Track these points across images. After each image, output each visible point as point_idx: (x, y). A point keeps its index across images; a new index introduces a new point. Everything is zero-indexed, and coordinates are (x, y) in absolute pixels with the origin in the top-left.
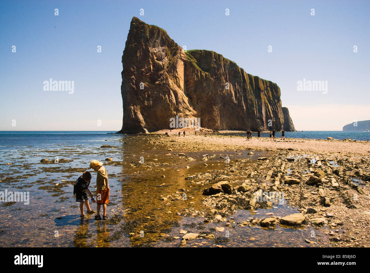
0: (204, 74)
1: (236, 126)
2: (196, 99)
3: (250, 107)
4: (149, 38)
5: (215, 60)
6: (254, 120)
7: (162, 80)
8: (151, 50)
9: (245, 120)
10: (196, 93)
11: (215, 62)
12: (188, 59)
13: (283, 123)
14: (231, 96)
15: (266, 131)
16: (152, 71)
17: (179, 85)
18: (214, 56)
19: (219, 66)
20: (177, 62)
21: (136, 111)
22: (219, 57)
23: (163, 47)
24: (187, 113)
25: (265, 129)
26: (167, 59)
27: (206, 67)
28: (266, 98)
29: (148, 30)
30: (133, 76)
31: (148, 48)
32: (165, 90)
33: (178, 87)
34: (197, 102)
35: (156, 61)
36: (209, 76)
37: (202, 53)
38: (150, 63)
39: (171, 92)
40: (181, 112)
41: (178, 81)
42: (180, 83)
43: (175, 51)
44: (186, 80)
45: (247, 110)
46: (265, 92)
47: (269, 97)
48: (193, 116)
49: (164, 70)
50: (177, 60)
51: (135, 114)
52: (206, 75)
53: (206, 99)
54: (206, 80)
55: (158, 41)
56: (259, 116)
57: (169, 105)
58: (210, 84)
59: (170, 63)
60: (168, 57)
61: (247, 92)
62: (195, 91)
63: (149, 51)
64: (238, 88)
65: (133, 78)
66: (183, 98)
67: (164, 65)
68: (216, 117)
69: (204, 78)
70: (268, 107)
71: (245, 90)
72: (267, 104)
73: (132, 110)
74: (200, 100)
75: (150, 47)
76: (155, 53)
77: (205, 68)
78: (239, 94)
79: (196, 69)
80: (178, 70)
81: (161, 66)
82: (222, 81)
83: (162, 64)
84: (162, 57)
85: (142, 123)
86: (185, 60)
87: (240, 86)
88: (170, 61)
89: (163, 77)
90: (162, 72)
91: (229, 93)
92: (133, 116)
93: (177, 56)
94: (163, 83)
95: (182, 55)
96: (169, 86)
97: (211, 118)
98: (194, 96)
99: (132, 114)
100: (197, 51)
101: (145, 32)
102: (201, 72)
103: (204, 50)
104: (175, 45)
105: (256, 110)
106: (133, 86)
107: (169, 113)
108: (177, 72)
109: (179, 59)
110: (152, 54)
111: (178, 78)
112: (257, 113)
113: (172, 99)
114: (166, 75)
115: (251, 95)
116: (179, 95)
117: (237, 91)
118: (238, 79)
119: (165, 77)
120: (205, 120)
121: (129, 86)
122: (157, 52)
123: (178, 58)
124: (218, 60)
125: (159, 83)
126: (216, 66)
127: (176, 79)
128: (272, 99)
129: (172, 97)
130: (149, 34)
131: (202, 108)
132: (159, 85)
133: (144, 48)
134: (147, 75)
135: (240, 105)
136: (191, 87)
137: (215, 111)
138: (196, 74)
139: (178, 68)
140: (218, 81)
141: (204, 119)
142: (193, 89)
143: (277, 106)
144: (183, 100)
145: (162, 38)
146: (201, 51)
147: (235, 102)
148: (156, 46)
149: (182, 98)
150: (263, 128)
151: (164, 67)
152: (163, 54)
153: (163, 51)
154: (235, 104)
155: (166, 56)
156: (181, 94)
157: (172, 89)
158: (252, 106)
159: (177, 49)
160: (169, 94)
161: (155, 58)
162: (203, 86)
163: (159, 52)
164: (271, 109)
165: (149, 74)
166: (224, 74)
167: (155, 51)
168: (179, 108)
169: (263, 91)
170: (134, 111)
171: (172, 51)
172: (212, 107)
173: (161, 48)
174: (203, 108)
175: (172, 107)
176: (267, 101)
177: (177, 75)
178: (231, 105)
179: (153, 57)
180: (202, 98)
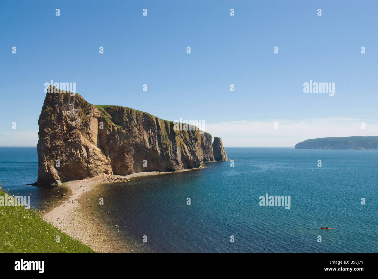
0: (116, 129)
1: (151, 168)
2: (108, 150)
3: (164, 150)
4: (63, 103)
5: (127, 115)
6: (169, 162)
7: (74, 139)
8: (65, 113)
9: (160, 162)
10: (108, 145)
11: (127, 117)
12: (102, 115)
13: (202, 160)
14: (145, 142)
15: (182, 169)
16: (65, 131)
17: (92, 140)
18: (127, 111)
19: (131, 119)
20: (90, 120)
21: (49, 166)
22: (130, 111)
23: (76, 109)
24: (98, 164)
25: (180, 168)
26: (80, 119)
27: (119, 121)
28: (182, 140)
29: (62, 96)
30: (47, 136)
31: (62, 112)
32: (77, 146)
33: (91, 141)
34: (110, 152)
35: (69, 122)
36: (121, 129)
37: (116, 109)
38: (63, 125)
39: (83, 147)
40: (91, 163)
41: (90, 136)
42: (93, 137)
43: (88, 112)
44: (99, 134)
45: (162, 154)
46: (181, 135)
47: (186, 139)
48: (104, 165)
49: (76, 129)
50: (90, 119)
51: (49, 168)
52: (118, 129)
53: (118, 149)
54: (118, 133)
55: (73, 105)
56: (173, 157)
57: (80, 159)
58: (122, 136)
59: (83, 122)
60: (81, 117)
61: (162, 138)
62: (107, 143)
63: (63, 115)
64: (152, 135)
65: (48, 139)
66: (95, 151)
67: (77, 125)
68: (129, 163)
69: (115, 131)
70: (184, 148)
71: (159, 136)
72: (183, 145)
73: (46, 165)
74: (113, 150)
75: (64, 111)
76: (68, 116)
77: (117, 122)
78: (153, 140)
79: (108, 124)
80: (90, 127)
81: (74, 126)
82: (134, 132)
83: (75, 124)
84: (75, 118)
85: (54, 176)
86: (99, 117)
87: (154, 132)
88: (83, 120)
89: (75, 136)
90: (74, 131)
91: (142, 140)
92: (46, 171)
93: (90, 115)
94: (75, 141)
95: (95, 113)
96: (80, 143)
97: (123, 165)
98: (107, 148)
99: (46, 169)
100: (111, 106)
101: (59, 98)
102: (113, 126)
103: (118, 106)
104: (89, 106)
105: (171, 153)
106: (47, 145)
107: (80, 166)
108: (90, 129)
109: (92, 118)
110: (65, 117)
111: (91, 134)
112: (171, 155)
113: (83, 153)
114: (78, 134)
115: (166, 139)
116: (90, 149)
117: (151, 137)
118: (152, 127)
119: (77, 136)
120: (117, 167)
121: (43, 145)
122: (70, 115)
123: (90, 117)
124: (130, 114)
125: (71, 141)
126: (128, 120)
127: (89, 135)
128: (188, 141)
129: (83, 152)
130: (63, 99)
131: (114, 157)
132: (72, 142)
133: (58, 112)
134: (60, 135)
135: (154, 150)
136: (104, 140)
137: (127, 158)
138: (108, 129)
139: (91, 125)
140: (130, 132)
141: (117, 165)
142: (105, 141)
143: (194, 146)
144: (94, 153)
145: (76, 101)
146: (115, 107)
147: (149, 147)
148: (70, 109)
149: (93, 151)
150: (178, 167)
151: (76, 127)
152: (76, 115)
153: (77, 112)
154: (149, 149)
155: (79, 116)
156: (92, 148)
157: (83, 145)
158: (167, 149)
159: (90, 109)
160: (81, 150)
161: (68, 119)
162: (114, 139)
163: (73, 114)
164: (188, 149)
165: (62, 134)
166: (136, 126)
167: (68, 114)
168: (90, 161)
169: (178, 134)
170: (48, 166)
171: (85, 111)
172: (124, 155)
173: (74, 110)
174: (116, 157)
175: (83, 161)
176: (183, 143)
177: (90, 131)
178: (145, 151)
179: (66, 119)
180: (114, 148)
